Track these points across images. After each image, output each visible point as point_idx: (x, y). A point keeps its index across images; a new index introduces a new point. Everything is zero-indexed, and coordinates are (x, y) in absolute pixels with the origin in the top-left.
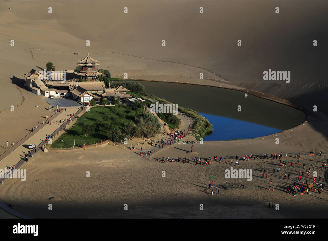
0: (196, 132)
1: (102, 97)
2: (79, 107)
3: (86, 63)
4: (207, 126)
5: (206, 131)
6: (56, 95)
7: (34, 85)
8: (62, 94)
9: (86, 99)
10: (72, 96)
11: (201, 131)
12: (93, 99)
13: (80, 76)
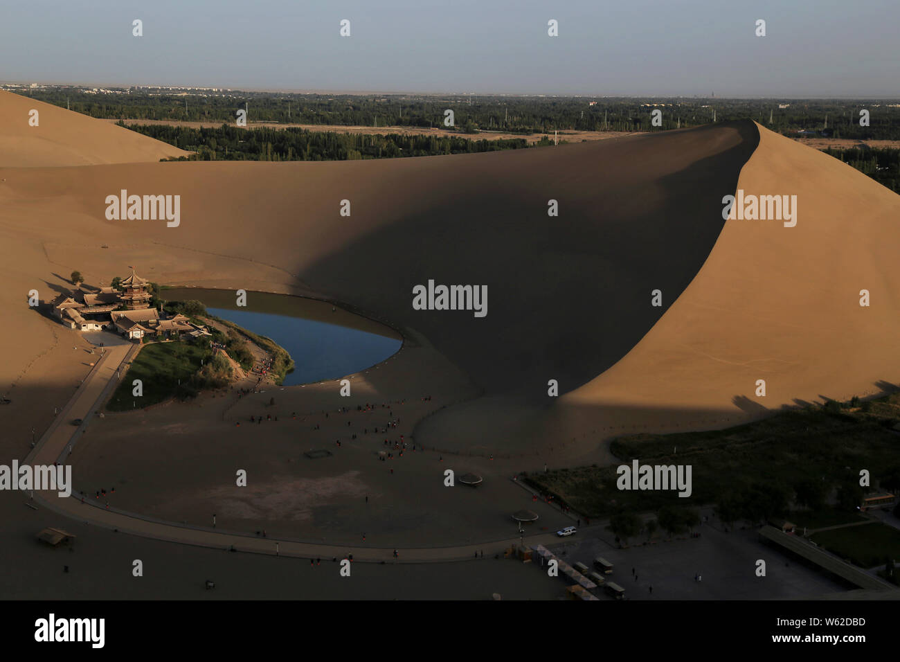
0: (275, 373)
1: (157, 330)
2: (128, 346)
3: (131, 283)
4: (287, 362)
5: (286, 369)
6: (96, 328)
7: (66, 315)
8: (104, 327)
9: (137, 333)
10: (117, 329)
11: (281, 370)
12: (145, 334)
13: (125, 300)
